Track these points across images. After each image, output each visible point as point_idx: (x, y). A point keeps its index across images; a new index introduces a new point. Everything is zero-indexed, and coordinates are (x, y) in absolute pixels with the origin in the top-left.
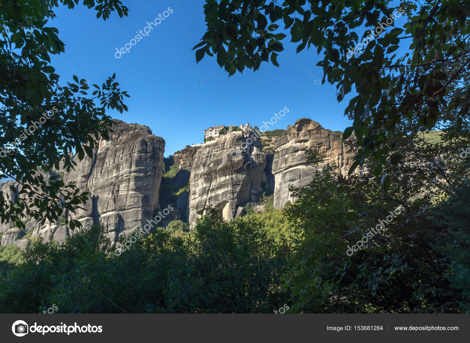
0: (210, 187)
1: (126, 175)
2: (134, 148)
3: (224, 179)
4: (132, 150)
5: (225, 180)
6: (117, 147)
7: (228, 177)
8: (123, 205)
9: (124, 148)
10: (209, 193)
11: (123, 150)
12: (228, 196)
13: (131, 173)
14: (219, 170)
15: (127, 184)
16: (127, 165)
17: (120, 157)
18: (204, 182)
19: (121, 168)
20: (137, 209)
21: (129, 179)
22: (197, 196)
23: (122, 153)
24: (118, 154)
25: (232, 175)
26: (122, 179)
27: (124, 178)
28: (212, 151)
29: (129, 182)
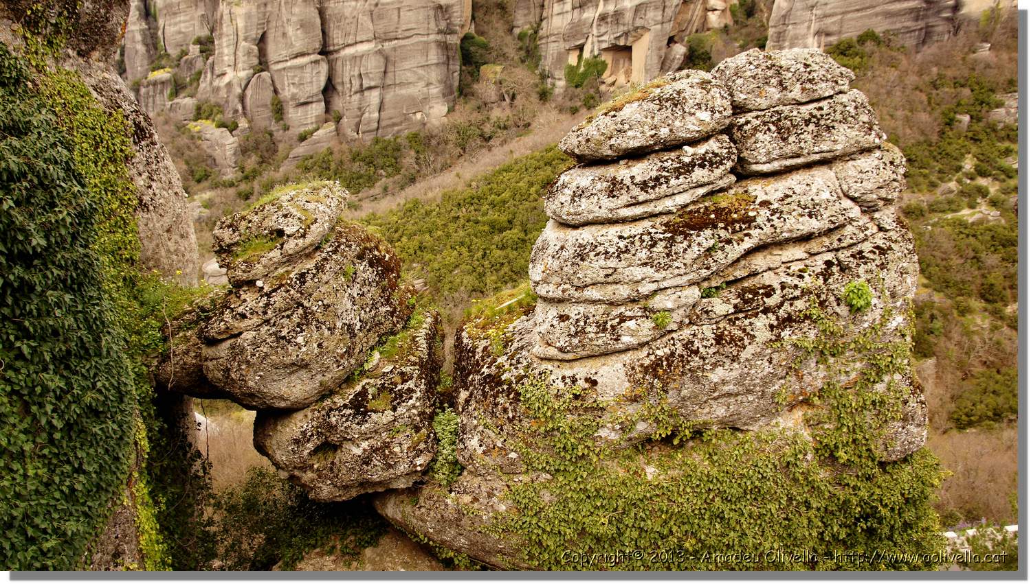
8: (392, 28)
20: (425, 39)
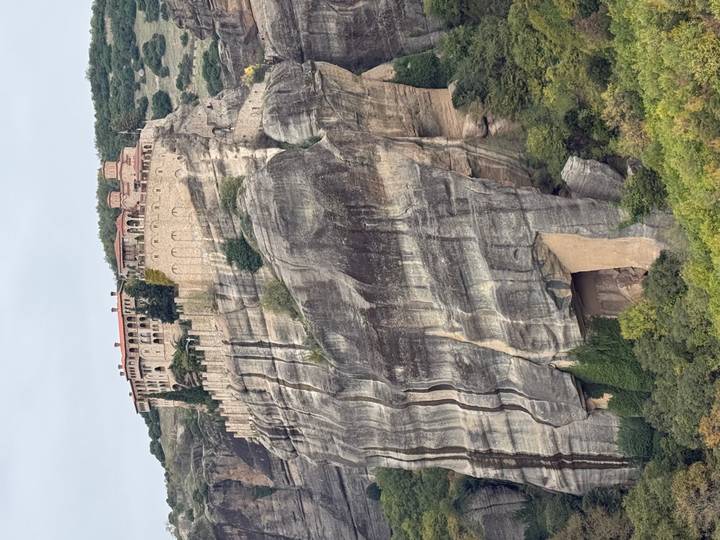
0: (455, 341)
3: (419, 262)
5: (425, 259)
7: (409, 245)
10: (487, 344)
12: (507, 235)
14: (368, 297)
18: (429, 375)
22: (498, 421)
25: (393, 221)
28: (261, 344)
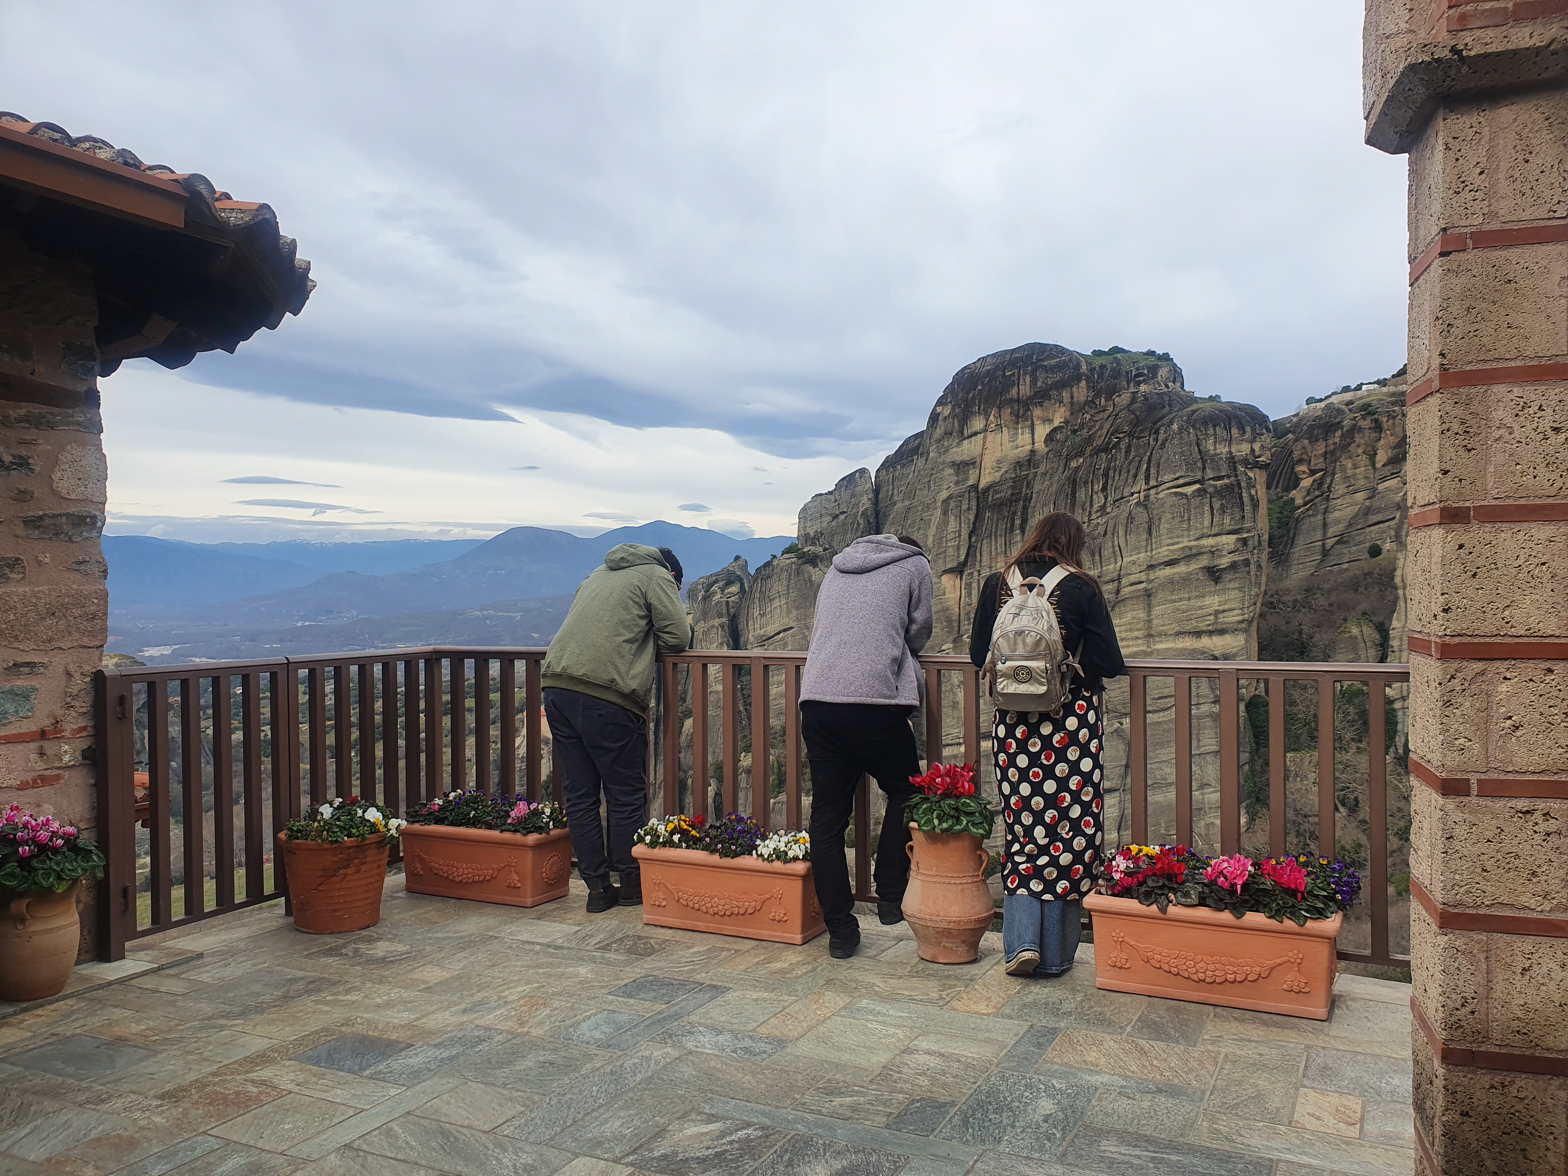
1: (1133, 578)
2: (1153, 471)
4: (1147, 479)
6: (1074, 464)
9: (1107, 470)
11: (1106, 475)
13: (1151, 567)
15: (1142, 615)
16: (1132, 539)
17: (1096, 506)
19: (1106, 553)
21: (1148, 594)
23: (1104, 489)
24: (1081, 495)
26: (1118, 592)
27: (1126, 591)
29: (1149, 608)
